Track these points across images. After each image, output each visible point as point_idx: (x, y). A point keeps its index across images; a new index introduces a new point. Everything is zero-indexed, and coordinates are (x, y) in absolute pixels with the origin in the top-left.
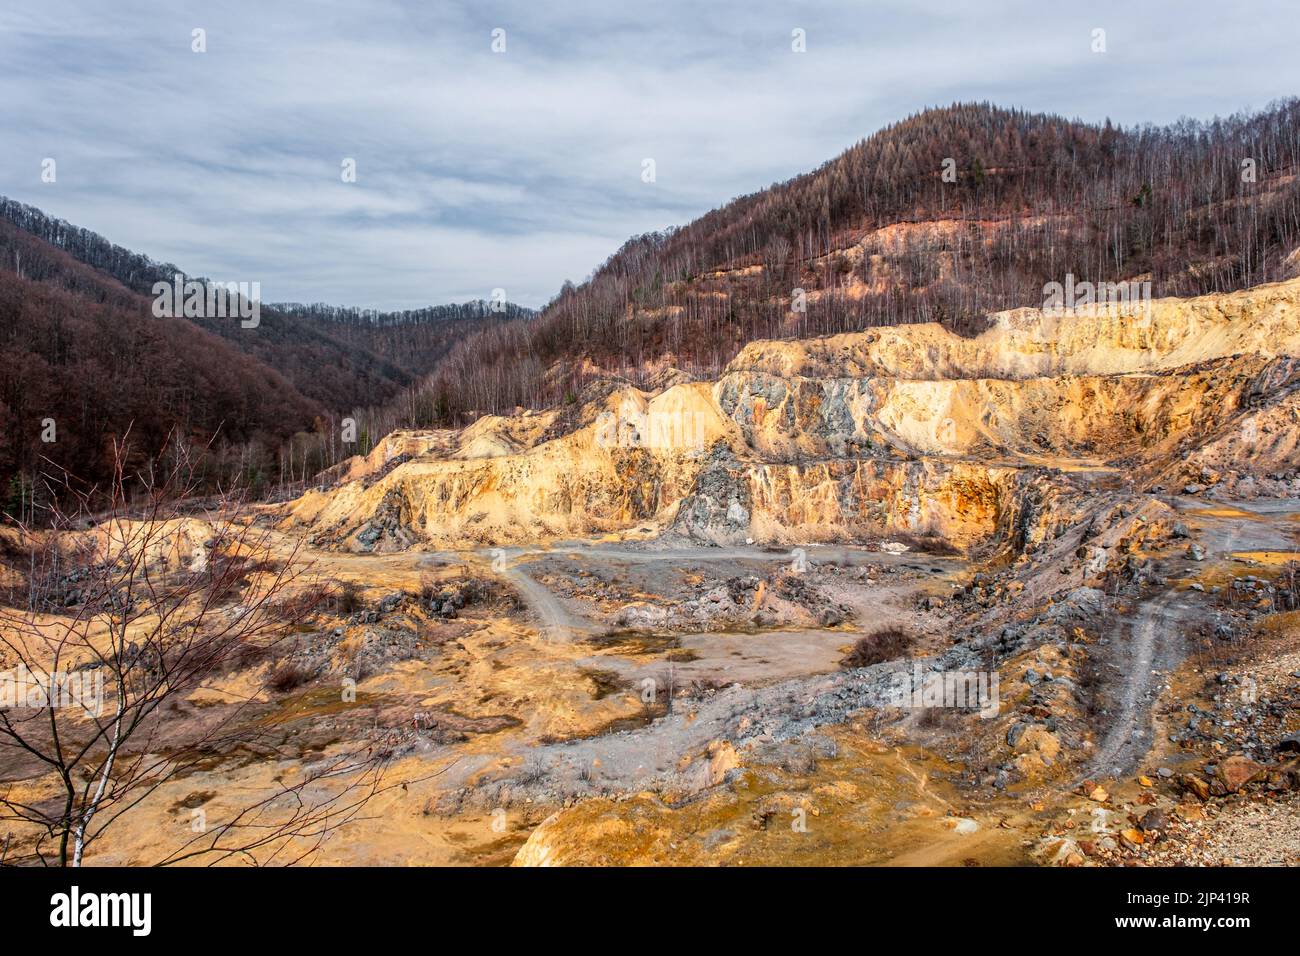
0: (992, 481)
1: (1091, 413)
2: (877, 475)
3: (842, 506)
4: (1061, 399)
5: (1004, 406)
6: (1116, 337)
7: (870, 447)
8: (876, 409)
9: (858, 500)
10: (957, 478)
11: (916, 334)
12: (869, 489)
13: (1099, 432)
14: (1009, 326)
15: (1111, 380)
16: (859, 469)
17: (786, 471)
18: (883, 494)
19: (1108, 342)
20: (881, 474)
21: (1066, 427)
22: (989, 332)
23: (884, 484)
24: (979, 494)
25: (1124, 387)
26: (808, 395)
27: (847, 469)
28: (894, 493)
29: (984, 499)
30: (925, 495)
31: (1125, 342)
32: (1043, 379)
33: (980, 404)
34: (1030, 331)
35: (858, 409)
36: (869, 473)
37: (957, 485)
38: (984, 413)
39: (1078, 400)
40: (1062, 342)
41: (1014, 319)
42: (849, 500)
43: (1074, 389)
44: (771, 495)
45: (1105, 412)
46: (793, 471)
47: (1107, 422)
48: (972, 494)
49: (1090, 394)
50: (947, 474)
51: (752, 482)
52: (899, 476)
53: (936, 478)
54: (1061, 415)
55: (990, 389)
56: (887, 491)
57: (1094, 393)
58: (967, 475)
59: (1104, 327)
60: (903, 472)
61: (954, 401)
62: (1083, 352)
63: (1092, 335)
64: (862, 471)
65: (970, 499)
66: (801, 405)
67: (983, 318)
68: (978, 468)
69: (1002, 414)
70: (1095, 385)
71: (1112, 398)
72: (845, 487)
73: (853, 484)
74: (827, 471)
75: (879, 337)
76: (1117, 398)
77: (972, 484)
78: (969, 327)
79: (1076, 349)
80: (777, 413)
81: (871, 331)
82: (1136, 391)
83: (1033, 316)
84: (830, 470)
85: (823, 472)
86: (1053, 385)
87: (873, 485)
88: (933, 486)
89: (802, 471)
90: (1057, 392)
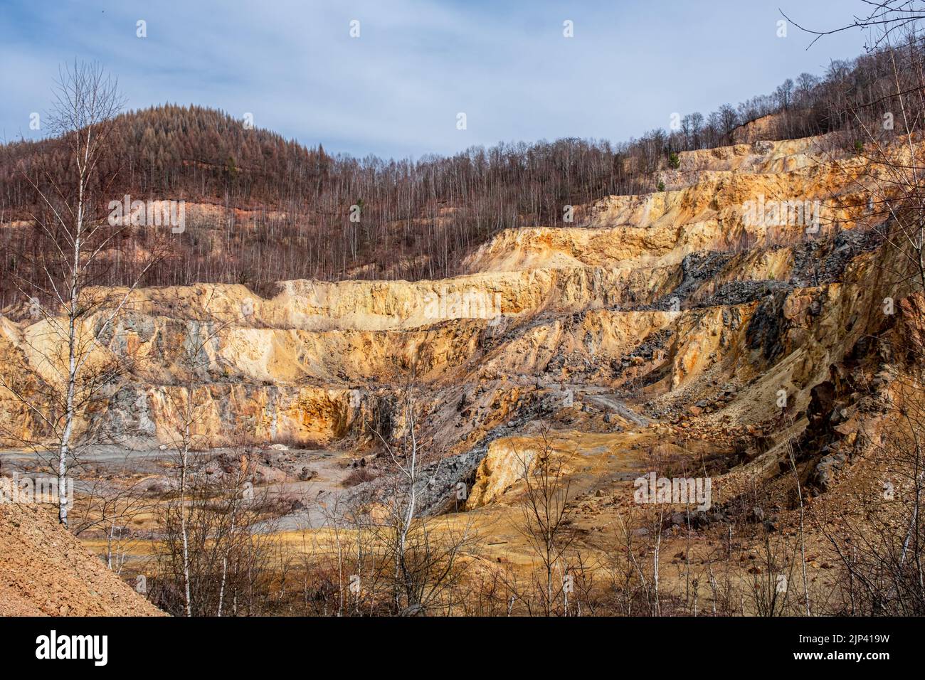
0: (332, 399)
1: (371, 357)
2: (247, 396)
3: (222, 421)
4: (350, 346)
5: (311, 351)
6: (370, 306)
7: (227, 377)
8: (221, 348)
9: (235, 415)
10: (304, 398)
11: (229, 292)
12: (242, 407)
13: (379, 370)
14: (293, 293)
15: (381, 334)
16: (233, 391)
17: (178, 391)
18: (253, 411)
19: (364, 309)
20: (250, 394)
21: (356, 365)
22: (280, 296)
23: (253, 403)
24: (320, 410)
25: (390, 339)
26: (173, 332)
27: (224, 390)
28: (261, 410)
29: (324, 414)
30: (280, 412)
31: (376, 309)
32: (335, 331)
33: (295, 348)
34: (308, 297)
35: (210, 348)
36: (241, 394)
37: (304, 404)
38: (300, 354)
39: (361, 347)
40: (333, 307)
41: (296, 287)
42: (228, 415)
43: (357, 340)
44: (169, 410)
45: (380, 356)
46: (184, 392)
47: (382, 363)
48: (315, 410)
49: (368, 343)
50: (296, 396)
51: (154, 400)
52: (262, 397)
53: (288, 399)
54: (352, 358)
55: (300, 337)
56: (255, 408)
57: (370, 342)
58: (311, 395)
59: (360, 298)
60: (265, 393)
61: (275, 345)
62: (347, 315)
63: (352, 304)
64: (236, 392)
65: (312, 414)
66: (169, 341)
67: (274, 285)
68: (320, 389)
69: (310, 355)
70: (371, 337)
71: (383, 346)
72: (224, 405)
73: (230, 403)
74: (209, 391)
75: (205, 291)
76: (386, 346)
77: (315, 401)
78: (267, 291)
79: (342, 313)
80: (149, 345)
81: (198, 286)
82: (399, 342)
83: (309, 287)
84: (212, 392)
85: (206, 393)
86: (342, 336)
87: (244, 404)
88: (286, 405)
89: (189, 390)
90: (345, 341)
